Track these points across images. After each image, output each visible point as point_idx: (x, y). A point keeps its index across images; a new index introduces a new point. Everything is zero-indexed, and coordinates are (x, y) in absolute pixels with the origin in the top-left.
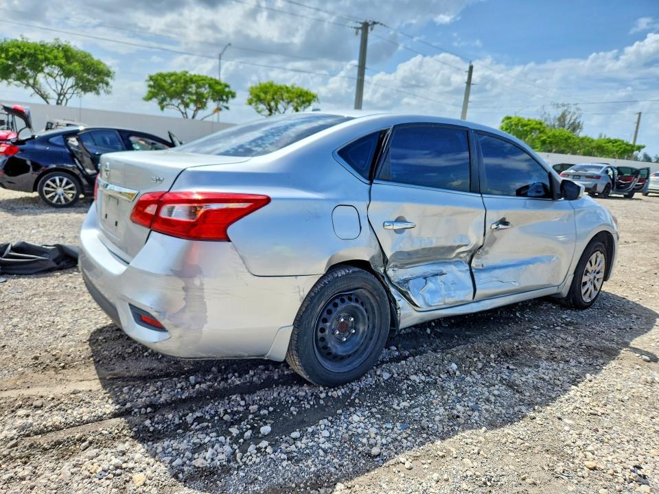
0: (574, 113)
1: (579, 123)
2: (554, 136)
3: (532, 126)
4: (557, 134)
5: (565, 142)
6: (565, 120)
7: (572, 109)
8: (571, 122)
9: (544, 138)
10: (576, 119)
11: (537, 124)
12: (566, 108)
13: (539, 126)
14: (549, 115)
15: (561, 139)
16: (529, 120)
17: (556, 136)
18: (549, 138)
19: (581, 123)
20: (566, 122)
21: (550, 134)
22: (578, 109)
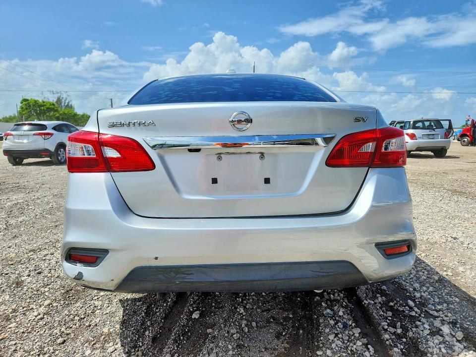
0: (66, 99)
1: (71, 105)
2: (64, 114)
3: (48, 106)
4: (66, 112)
5: (73, 118)
6: (61, 103)
7: (64, 96)
8: (66, 104)
9: (57, 115)
10: (69, 102)
11: (50, 105)
12: (59, 95)
13: (52, 106)
14: (48, 99)
15: (70, 116)
16: (44, 102)
17: (66, 114)
18: (60, 115)
19: (73, 105)
20: (63, 104)
21: (61, 112)
22: (68, 96)
